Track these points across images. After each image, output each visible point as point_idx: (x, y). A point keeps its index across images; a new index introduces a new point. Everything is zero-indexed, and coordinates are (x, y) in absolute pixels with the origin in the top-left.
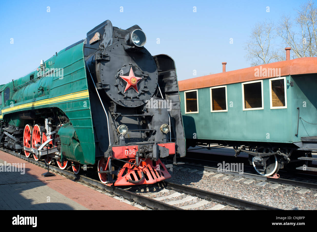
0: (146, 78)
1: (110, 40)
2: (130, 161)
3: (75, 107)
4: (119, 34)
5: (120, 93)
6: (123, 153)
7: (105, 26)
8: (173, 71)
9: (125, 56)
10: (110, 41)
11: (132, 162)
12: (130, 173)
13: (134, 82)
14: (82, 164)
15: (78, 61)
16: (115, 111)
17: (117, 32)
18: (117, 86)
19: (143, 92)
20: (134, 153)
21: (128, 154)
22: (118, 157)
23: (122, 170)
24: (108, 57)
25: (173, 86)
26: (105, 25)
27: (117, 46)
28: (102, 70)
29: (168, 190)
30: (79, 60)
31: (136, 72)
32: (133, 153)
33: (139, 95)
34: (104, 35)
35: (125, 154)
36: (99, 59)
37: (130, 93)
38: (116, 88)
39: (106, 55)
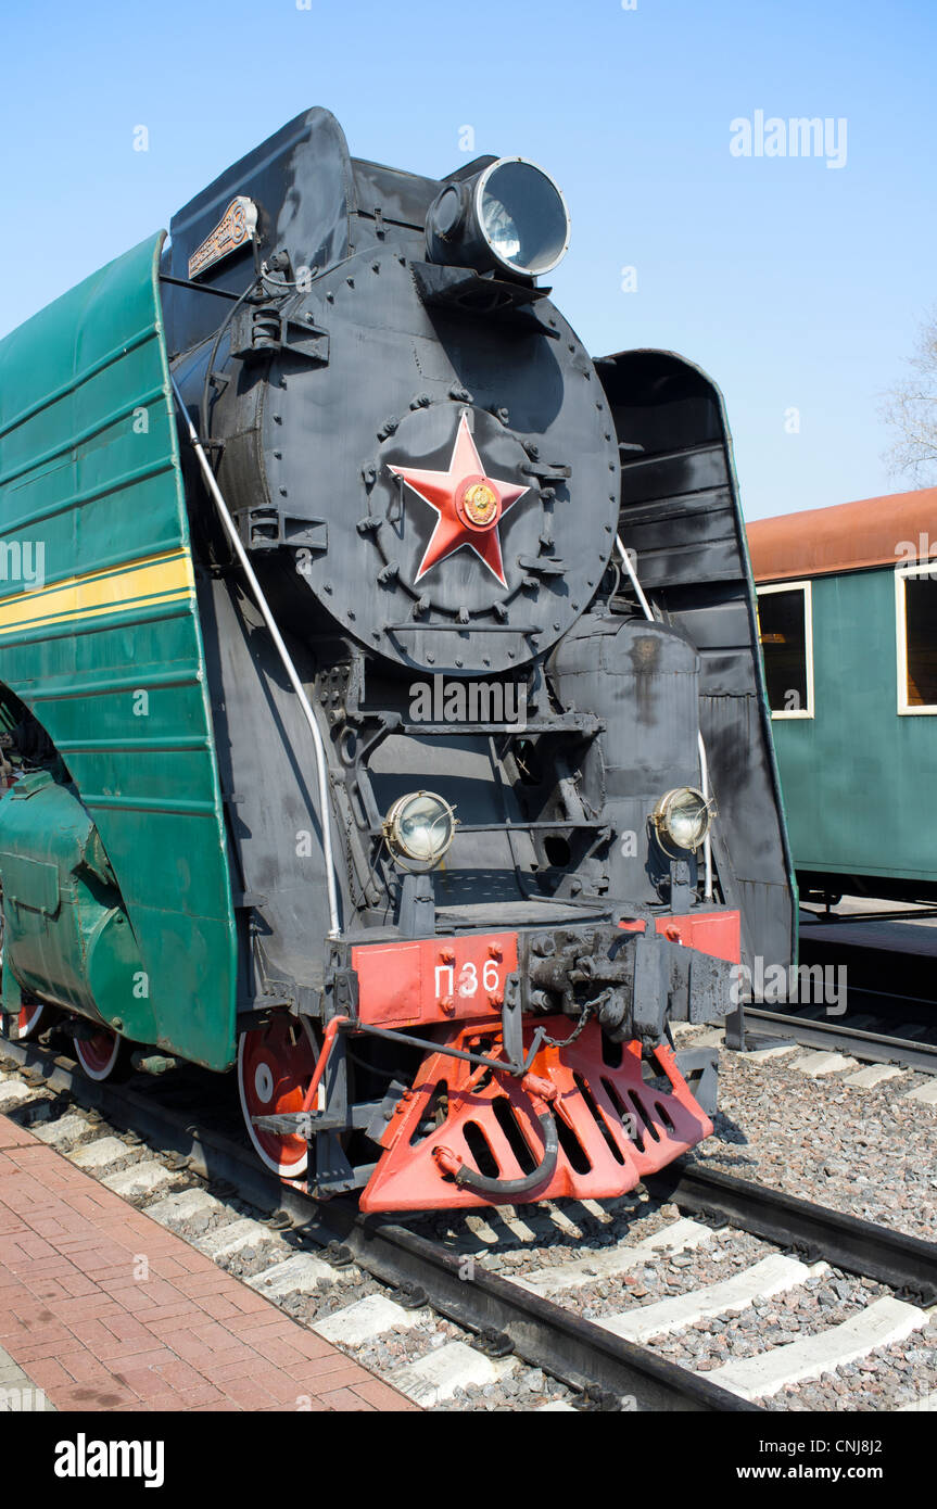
0: (552, 490)
1: (326, 233)
2: (467, 1039)
3: (94, 664)
4: (387, 193)
5: (393, 582)
6: (420, 985)
7: (293, 149)
8: (708, 455)
9: (424, 340)
10: (329, 241)
11: (476, 1042)
12: (463, 1123)
13: (481, 513)
14: (135, 1039)
15: (123, 355)
16: (355, 701)
17: (375, 183)
18: (371, 533)
19: (529, 581)
20: (491, 985)
21: (451, 993)
22: (390, 1017)
23: (413, 1103)
24: (316, 335)
25: (708, 549)
26: (291, 142)
27: (376, 269)
28: (278, 420)
29: (708, 1232)
30: (128, 351)
31: (492, 448)
32: (487, 987)
33: (506, 594)
34: (288, 208)
35: (437, 995)
36: (257, 347)
37: (456, 586)
38: (366, 545)
39: (303, 324)
